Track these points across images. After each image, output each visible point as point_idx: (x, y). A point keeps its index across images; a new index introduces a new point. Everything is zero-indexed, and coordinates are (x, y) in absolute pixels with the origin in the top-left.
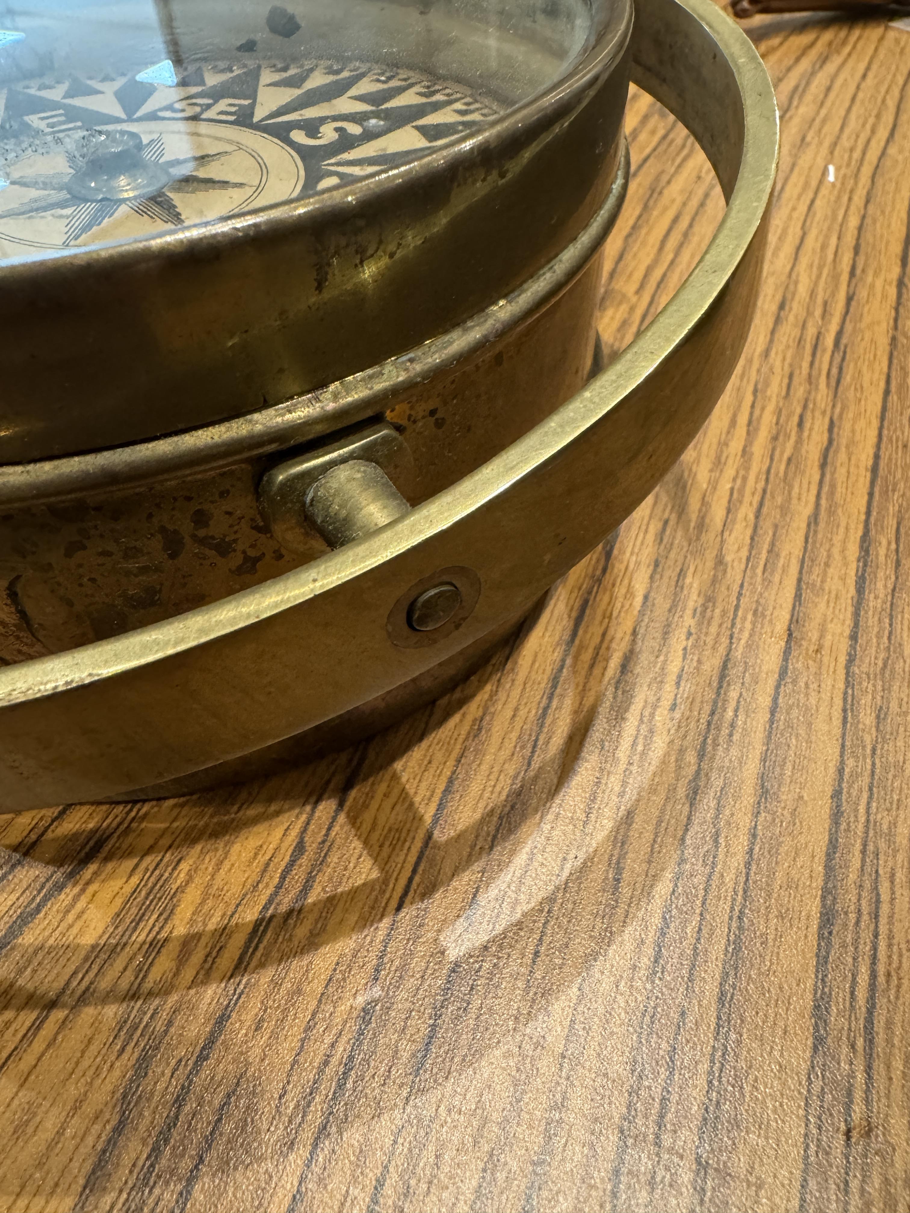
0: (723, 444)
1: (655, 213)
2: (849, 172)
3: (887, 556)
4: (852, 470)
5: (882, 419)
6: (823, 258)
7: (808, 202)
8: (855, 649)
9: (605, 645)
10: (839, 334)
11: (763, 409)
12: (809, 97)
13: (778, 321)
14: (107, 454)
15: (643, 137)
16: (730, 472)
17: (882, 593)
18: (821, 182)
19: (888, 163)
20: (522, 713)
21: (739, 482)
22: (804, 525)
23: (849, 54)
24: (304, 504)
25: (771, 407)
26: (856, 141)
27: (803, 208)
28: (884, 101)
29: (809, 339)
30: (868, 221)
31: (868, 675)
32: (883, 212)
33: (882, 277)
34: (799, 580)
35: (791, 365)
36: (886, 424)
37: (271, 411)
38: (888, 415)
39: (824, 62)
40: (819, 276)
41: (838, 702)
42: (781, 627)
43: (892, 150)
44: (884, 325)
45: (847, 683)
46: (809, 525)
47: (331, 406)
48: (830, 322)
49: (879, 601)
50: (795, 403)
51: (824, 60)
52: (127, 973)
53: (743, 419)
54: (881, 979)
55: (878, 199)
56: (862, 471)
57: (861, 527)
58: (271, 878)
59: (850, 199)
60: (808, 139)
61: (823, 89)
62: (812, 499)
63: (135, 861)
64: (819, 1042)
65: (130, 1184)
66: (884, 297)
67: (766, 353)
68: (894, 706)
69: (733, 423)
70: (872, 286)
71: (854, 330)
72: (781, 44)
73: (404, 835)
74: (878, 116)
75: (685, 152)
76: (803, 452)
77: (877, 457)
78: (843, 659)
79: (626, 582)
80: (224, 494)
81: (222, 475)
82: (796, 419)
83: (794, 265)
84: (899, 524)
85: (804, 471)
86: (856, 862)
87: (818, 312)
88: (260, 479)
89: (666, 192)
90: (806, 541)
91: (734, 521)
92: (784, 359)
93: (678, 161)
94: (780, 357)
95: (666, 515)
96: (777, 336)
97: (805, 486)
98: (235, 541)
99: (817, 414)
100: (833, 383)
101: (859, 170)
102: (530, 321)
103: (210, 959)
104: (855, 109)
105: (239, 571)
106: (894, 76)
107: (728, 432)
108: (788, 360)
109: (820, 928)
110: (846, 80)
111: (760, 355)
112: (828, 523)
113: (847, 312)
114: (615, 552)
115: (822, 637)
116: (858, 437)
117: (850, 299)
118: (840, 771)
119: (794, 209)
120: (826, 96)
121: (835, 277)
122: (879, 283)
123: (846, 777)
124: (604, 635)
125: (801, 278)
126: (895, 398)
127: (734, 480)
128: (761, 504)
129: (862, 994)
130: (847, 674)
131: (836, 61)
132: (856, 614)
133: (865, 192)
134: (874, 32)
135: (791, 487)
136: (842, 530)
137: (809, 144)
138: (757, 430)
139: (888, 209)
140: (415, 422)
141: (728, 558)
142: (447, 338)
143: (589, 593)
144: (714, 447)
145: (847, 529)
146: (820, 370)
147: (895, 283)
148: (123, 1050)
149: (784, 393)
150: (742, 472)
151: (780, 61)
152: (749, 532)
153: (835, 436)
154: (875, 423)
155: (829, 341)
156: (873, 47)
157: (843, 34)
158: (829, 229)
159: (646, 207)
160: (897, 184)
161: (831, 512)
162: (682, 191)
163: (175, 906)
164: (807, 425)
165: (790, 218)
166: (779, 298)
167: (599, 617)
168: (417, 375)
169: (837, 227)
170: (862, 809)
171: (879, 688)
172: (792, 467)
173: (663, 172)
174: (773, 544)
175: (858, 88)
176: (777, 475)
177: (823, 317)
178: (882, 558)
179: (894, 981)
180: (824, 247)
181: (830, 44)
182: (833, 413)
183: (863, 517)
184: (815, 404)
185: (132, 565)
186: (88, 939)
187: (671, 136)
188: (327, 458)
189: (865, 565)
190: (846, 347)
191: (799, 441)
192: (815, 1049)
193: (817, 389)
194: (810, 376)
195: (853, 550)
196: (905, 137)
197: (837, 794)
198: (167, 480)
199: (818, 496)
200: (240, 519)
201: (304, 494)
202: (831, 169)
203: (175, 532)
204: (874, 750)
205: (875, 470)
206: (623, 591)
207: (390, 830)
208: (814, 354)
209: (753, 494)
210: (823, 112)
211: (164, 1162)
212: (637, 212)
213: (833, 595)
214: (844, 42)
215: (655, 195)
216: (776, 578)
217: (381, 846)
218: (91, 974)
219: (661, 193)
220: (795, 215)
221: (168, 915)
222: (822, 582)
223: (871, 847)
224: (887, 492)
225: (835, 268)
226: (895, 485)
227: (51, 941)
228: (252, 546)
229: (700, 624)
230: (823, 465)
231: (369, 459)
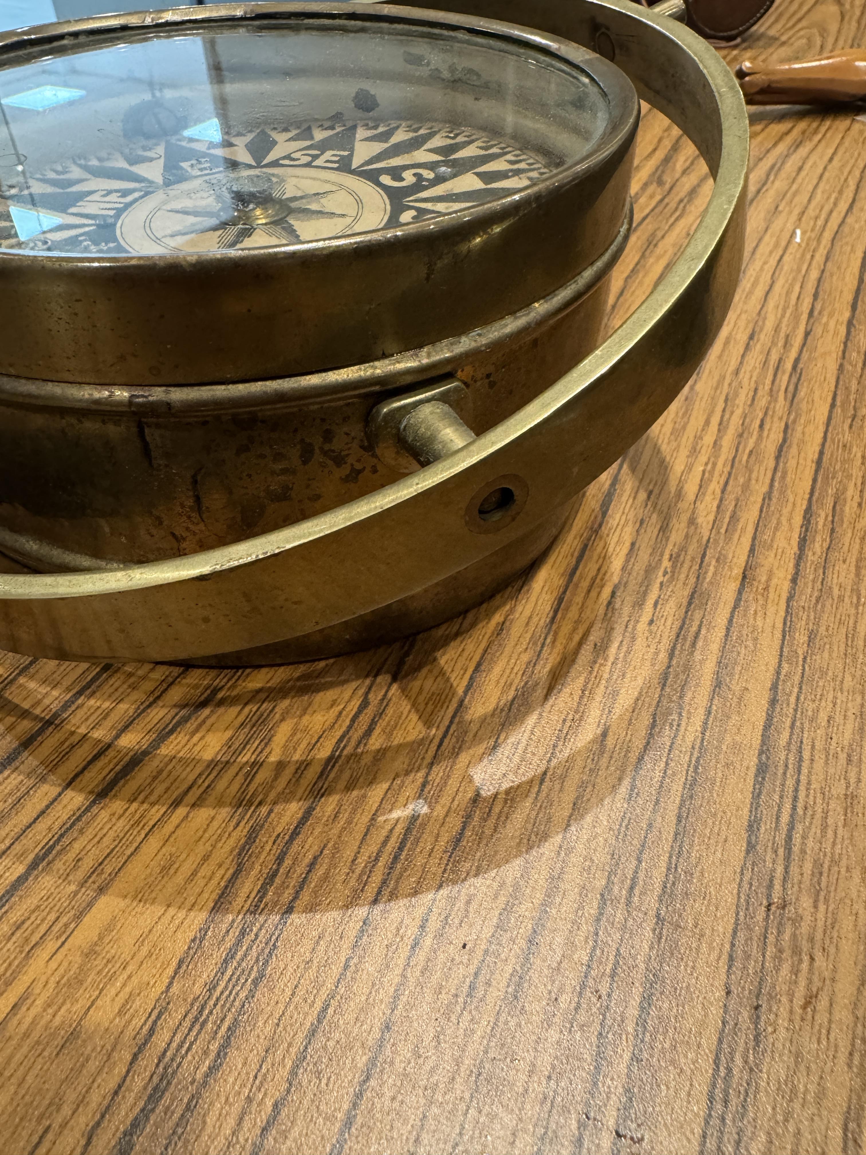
0: (698, 438)
1: (651, 260)
2: (813, 235)
3: (824, 525)
4: (801, 461)
5: (828, 424)
6: (787, 301)
7: (777, 258)
8: (794, 589)
9: (600, 577)
10: (797, 361)
11: (732, 413)
12: (783, 174)
13: (747, 348)
14: (280, 381)
15: (642, 200)
16: (703, 458)
17: (818, 550)
18: (789, 242)
19: (846, 229)
20: (535, 619)
21: (709, 467)
22: (760, 500)
23: (820, 141)
24: (399, 429)
25: (738, 412)
26: (821, 211)
27: (773, 262)
28: (846, 180)
29: (772, 363)
30: (827, 274)
31: (803, 608)
32: (839, 268)
33: (835, 318)
34: (754, 538)
35: (756, 382)
36: (830, 429)
37: (387, 361)
38: (833, 422)
39: (798, 147)
40: (783, 316)
41: (779, 625)
42: (737, 571)
43: (850, 220)
44: (834, 355)
45: (787, 612)
46: (764, 499)
47: (425, 361)
48: (790, 351)
49: (816, 557)
50: (758, 412)
51: (798, 145)
52: (238, 778)
53: (715, 420)
54: (800, 811)
55: (836, 257)
56: (809, 463)
57: (805, 503)
58: (344, 721)
59: (813, 256)
60: (780, 208)
61: (796, 168)
62: (768, 481)
63: (239, 708)
64: (751, 847)
65: (245, 909)
66: (836, 333)
67: (737, 372)
68: (822, 630)
69: (707, 422)
70: (826, 324)
71: (809, 359)
72: (763, 130)
73: (443, 697)
74: (841, 192)
75: (677, 214)
76: (762, 447)
77: (821, 453)
78: (785, 596)
79: (617, 533)
80: (345, 419)
81: (348, 405)
82: (758, 422)
83: (763, 306)
84: (835, 503)
85: (763, 461)
86: (785, 735)
87: (781, 344)
88: (371, 410)
89: (661, 245)
90: (761, 511)
91: (704, 494)
92: (751, 377)
93: (672, 220)
94: (747, 376)
95: (651, 487)
96: (746, 359)
97: (762, 472)
98: (347, 455)
99: (776, 419)
100: (790, 396)
101: (821, 235)
102: (560, 316)
103: (300, 772)
104: (822, 185)
105: (346, 479)
106: (857, 160)
107: (703, 430)
108: (754, 378)
109: (756, 776)
110: (815, 163)
111: (732, 373)
112: (779, 499)
113: (804, 345)
114: (610, 512)
115: (769, 579)
116: (807, 438)
117: (807, 334)
118: (778, 673)
119: (765, 263)
120: (798, 174)
121: (796, 318)
122: (832, 324)
123: (782, 677)
124: (599, 570)
125: (768, 315)
126: (839, 411)
127: (706, 464)
128: (726, 483)
129: (785, 818)
130: (788, 606)
131: (808, 146)
132: (797, 565)
133: (825, 252)
134: (842, 124)
135: (751, 472)
136: (790, 505)
137: (781, 212)
138: (727, 427)
139: (844, 266)
140: (475, 381)
141: (700, 520)
142: (503, 322)
143: (589, 540)
144: (691, 439)
145: (794, 504)
146: (780, 386)
147: (845, 323)
148: (238, 825)
149: (749, 403)
150: (712, 459)
151: (762, 143)
152: (715, 504)
153: (789, 435)
154: (822, 429)
155: (788, 365)
156: (840, 136)
157: (815, 125)
158: (794, 279)
159: (643, 256)
160: (853, 246)
161: (783, 492)
162: (674, 245)
163: (273, 736)
164: (767, 427)
165: (762, 269)
166: (749, 331)
167: (595, 557)
168: (482, 346)
169: (800, 279)
170: (793, 699)
171: (812, 617)
172: (753, 458)
173: (658, 229)
174: (734, 512)
175: (825, 168)
176: (740, 461)
177: (785, 346)
178: (820, 527)
179: (810, 812)
180: (788, 293)
181: (804, 132)
182: (788, 418)
183: (807, 496)
184: (774, 412)
185: (278, 467)
186: (208, 755)
187: (666, 200)
188: (418, 398)
189: (807, 530)
190: (802, 369)
191: (760, 437)
192: (748, 852)
193: (776, 401)
194: (771, 390)
195: (798, 520)
196: (862, 210)
197: (774, 687)
198: (311, 404)
199: (773, 480)
200: (353, 438)
201: (400, 422)
202: (798, 232)
203: (310, 444)
204: (805, 658)
205: (819, 462)
206: (615, 539)
207: (433, 694)
208: (775, 375)
209: (721, 476)
210: (795, 187)
211: (269, 897)
212: (636, 259)
213: (780, 550)
214: (816, 131)
215: (651, 247)
216: (736, 537)
217: (427, 704)
218: (212, 777)
219: (656, 245)
220: (766, 267)
221: (267, 741)
222: (772, 541)
223: (798, 724)
224: (827, 478)
225: (796, 310)
226: (835, 473)
227: (181, 754)
228: (359, 461)
229: (674, 567)
230: (778, 458)
231: (445, 402)
